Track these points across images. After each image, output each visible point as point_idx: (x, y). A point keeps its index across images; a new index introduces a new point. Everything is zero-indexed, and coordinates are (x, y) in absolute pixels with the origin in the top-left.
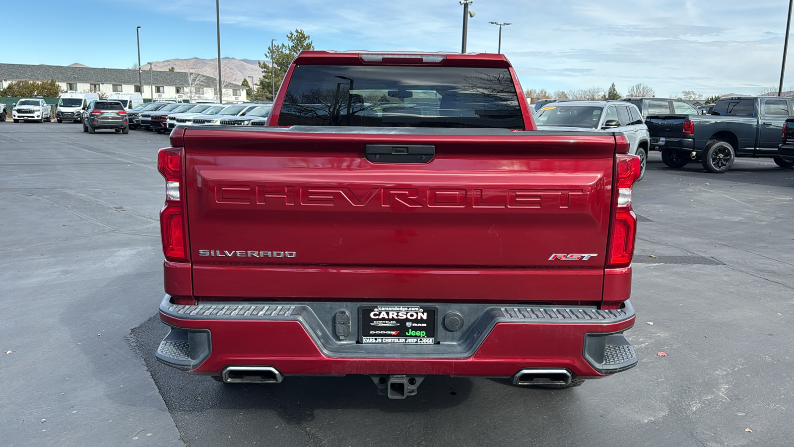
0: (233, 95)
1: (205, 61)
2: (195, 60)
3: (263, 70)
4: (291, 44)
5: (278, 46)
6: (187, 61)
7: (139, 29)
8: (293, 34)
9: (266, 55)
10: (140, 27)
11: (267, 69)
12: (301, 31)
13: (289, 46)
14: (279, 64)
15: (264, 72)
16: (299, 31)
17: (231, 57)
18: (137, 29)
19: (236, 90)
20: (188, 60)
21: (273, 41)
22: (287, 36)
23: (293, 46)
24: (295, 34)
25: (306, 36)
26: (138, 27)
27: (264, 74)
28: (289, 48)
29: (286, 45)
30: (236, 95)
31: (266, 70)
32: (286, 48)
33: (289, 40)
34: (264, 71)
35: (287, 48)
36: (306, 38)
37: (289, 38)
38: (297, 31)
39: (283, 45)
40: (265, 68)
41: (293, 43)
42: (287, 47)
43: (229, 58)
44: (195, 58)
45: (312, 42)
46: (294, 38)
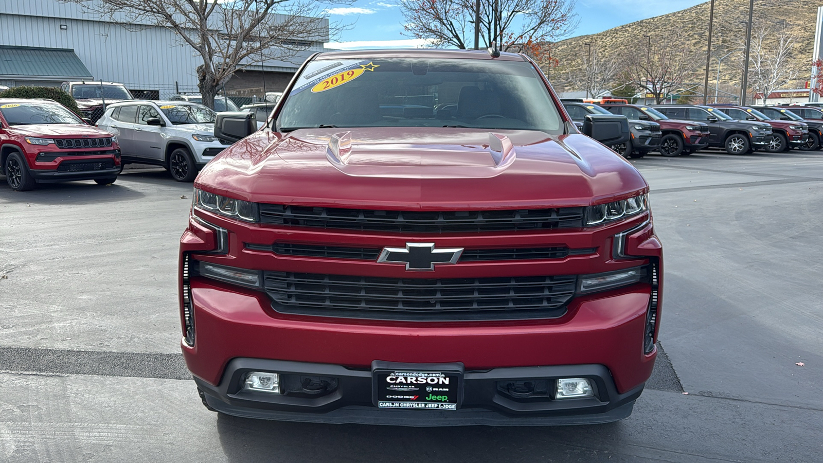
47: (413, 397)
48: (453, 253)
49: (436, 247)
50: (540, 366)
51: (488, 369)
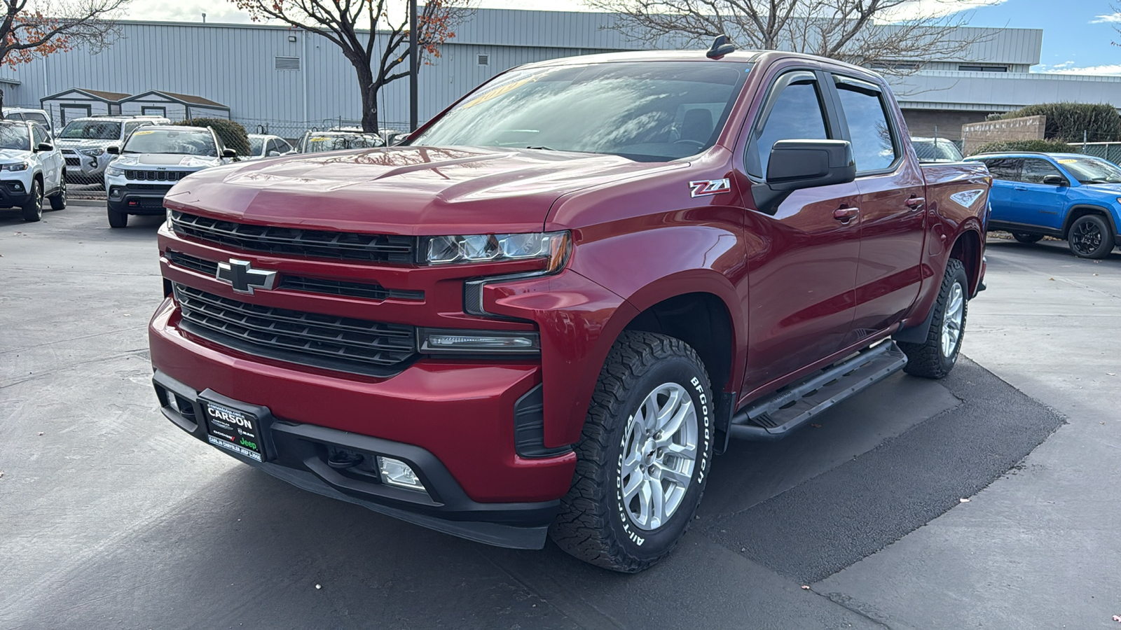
47: (231, 438)
48: (266, 276)
49: (253, 267)
50: (349, 432)
51: (299, 422)
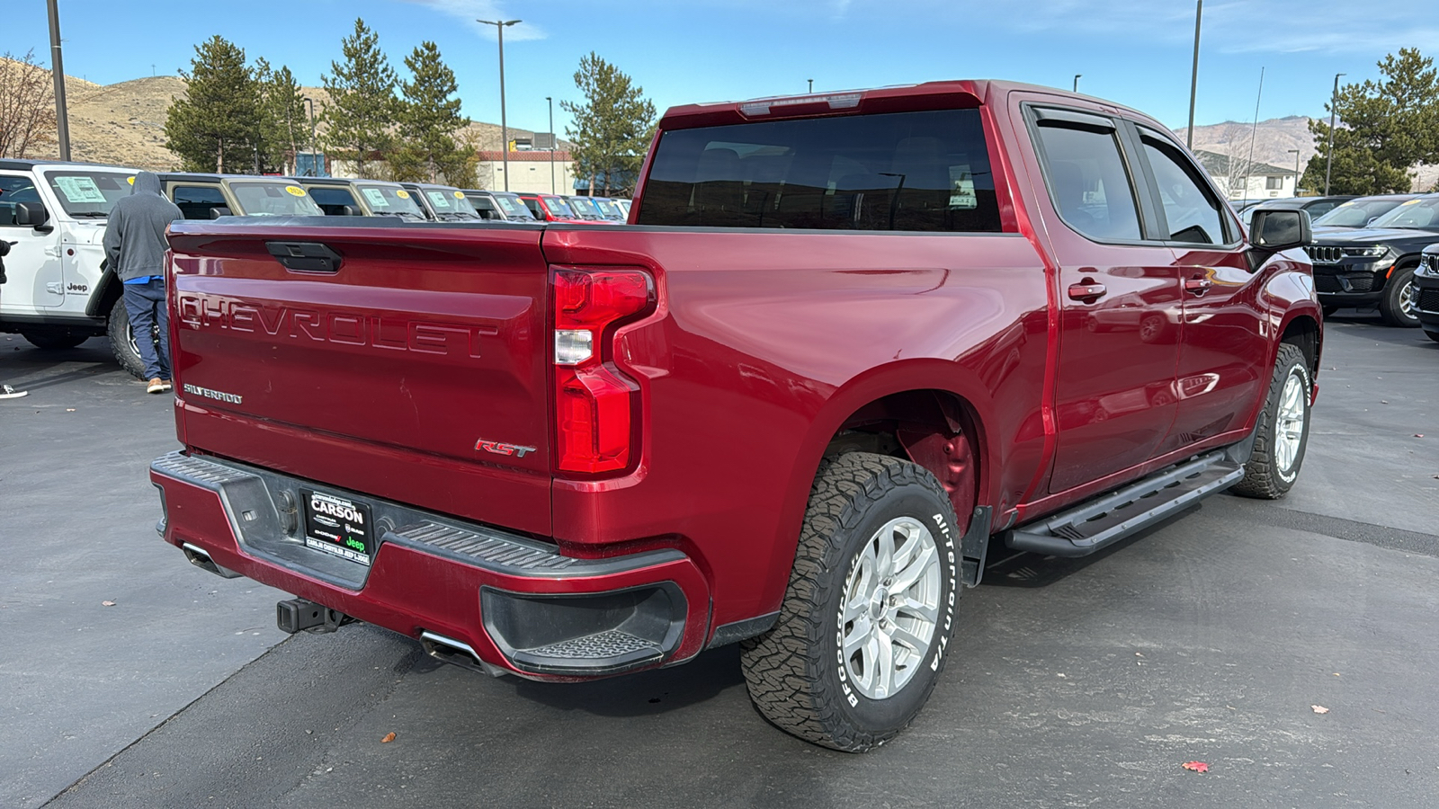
0: (1268, 188)
1: (1247, 126)
2: (1227, 125)
3: (1316, 136)
4: (1386, 79)
5: (1357, 86)
6: (1211, 130)
7: (1078, 79)
8: (1393, 59)
9: (1326, 106)
10: (1079, 76)
11: (1324, 134)
12: (1413, 51)
13: (1379, 84)
14: (1353, 123)
15: (1319, 139)
16: (1409, 51)
17: (1300, 116)
18: (1076, 80)
19: (1273, 178)
20: (1213, 126)
21: (1339, 77)
22: (1379, 64)
23: (1392, 83)
24: (1398, 57)
25: (1422, 60)
26: (1077, 76)
27: (1318, 144)
28: (1381, 88)
29: (1374, 82)
30: (1273, 188)
31: (1321, 135)
32: (1373, 88)
33: (1382, 72)
34: (1319, 137)
35: (1376, 88)
36: (1424, 63)
37: (1381, 67)
38: (1403, 52)
39: (1368, 83)
40: (1320, 132)
41: (1392, 77)
42: (1377, 86)
43: (1296, 117)
44: (1228, 122)
45: (1435, 69)
46: (1393, 66)
